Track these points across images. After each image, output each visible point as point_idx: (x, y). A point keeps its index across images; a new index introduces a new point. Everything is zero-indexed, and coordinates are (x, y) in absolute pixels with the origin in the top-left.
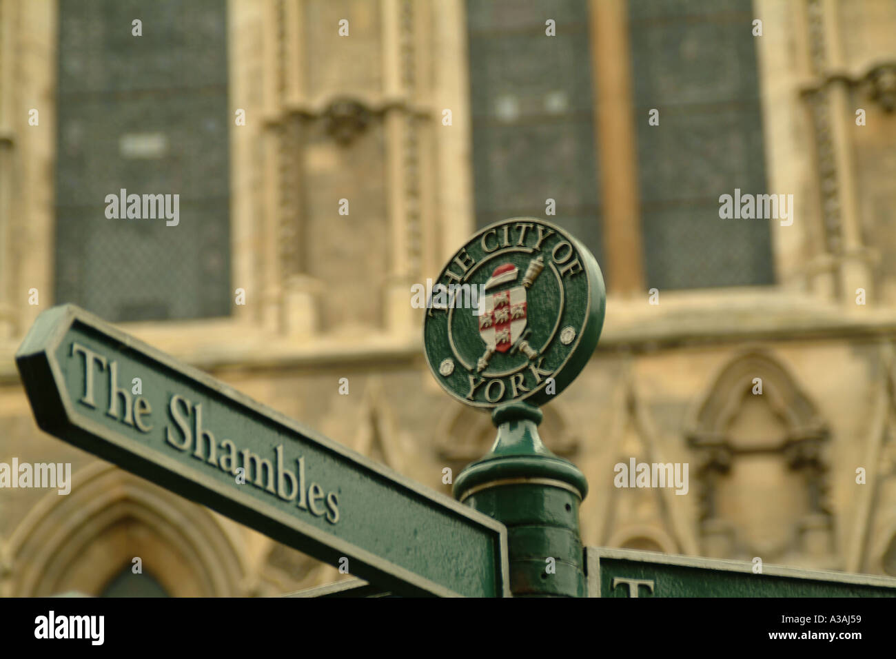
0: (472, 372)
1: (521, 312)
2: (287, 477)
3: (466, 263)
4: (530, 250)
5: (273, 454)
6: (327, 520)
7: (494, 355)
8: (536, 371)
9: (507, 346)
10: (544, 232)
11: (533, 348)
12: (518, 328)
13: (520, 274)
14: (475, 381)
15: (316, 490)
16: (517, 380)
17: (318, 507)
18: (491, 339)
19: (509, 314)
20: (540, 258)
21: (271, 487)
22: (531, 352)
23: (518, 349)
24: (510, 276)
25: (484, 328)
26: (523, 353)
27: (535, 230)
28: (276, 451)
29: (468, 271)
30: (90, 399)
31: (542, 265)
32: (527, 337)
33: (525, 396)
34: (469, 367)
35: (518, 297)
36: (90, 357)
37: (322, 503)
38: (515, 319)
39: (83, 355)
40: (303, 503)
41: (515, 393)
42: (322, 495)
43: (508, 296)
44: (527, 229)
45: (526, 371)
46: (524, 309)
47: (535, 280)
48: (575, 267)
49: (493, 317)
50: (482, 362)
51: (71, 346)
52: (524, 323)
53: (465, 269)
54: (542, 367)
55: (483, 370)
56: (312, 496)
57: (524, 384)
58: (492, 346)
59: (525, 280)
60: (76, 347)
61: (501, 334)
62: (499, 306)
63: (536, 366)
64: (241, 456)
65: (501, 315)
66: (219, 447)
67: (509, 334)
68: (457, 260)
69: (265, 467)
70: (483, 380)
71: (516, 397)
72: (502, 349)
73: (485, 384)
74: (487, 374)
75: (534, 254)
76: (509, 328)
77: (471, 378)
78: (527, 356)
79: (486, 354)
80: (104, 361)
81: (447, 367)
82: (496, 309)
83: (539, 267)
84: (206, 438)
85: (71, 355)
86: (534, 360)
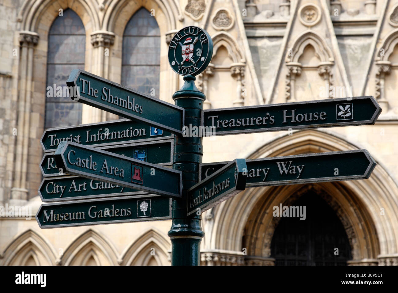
0: (180, 65)
1: (192, 51)
2: (130, 103)
3: (180, 36)
4: (195, 35)
5: (127, 98)
6: (140, 113)
7: (185, 61)
8: (195, 68)
9: (188, 60)
10: (199, 30)
11: (194, 61)
12: (191, 55)
13: (193, 41)
14: (180, 68)
15: (137, 106)
16: (190, 69)
17: (137, 110)
18: (184, 57)
19: (189, 51)
20: (197, 37)
21: (126, 107)
22: (194, 62)
23: (191, 61)
24: (190, 41)
25: (183, 54)
26: (192, 62)
27: (197, 29)
28: (128, 97)
29: (180, 38)
30: (84, 92)
31: (197, 39)
32: (193, 58)
33: (191, 74)
34: (179, 64)
35: (192, 47)
36: (84, 81)
37: (138, 109)
38: (190, 53)
39: (82, 81)
40: (134, 110)
41: (189, 73)
42: (138, 107)
43: (189, 46)
44: (195, 29)
45: (192, 67)
46: (193, 50)
47: (196, 43)
48: (206, 41)
49: (185, 52)
50: (182, 63)
51: (80, 79)
52: (192, 54)
53: (179, 37)
54: (196, 67)
55: (182, 65)
56: (136, 107)
57: (191, 71)
58: (184, 59)
59: (194, 43)
60: (81, 79)
61: (187, 56)
62: (187, 49)
63: (195, 66)
64: (119, 100)
65: (187, 51)
66: (114, 98)
67: (189, 57)
68: (177, 35)
69: (125, 102)
70: (182, 68)
71: (189, 74)
72: (187, 60)
73: (182, 69)
74: (183, 66)
75: (196, 36)
76: (189, 55)
77: (179, 67)
78: (193, 63)
79: (183, 61)
80: (87, 81)
81: (173, 63)
82: (186, 49)
83: (197, 40)
84: (111, 97)
85: (79, 81)
86: (194, 64)
